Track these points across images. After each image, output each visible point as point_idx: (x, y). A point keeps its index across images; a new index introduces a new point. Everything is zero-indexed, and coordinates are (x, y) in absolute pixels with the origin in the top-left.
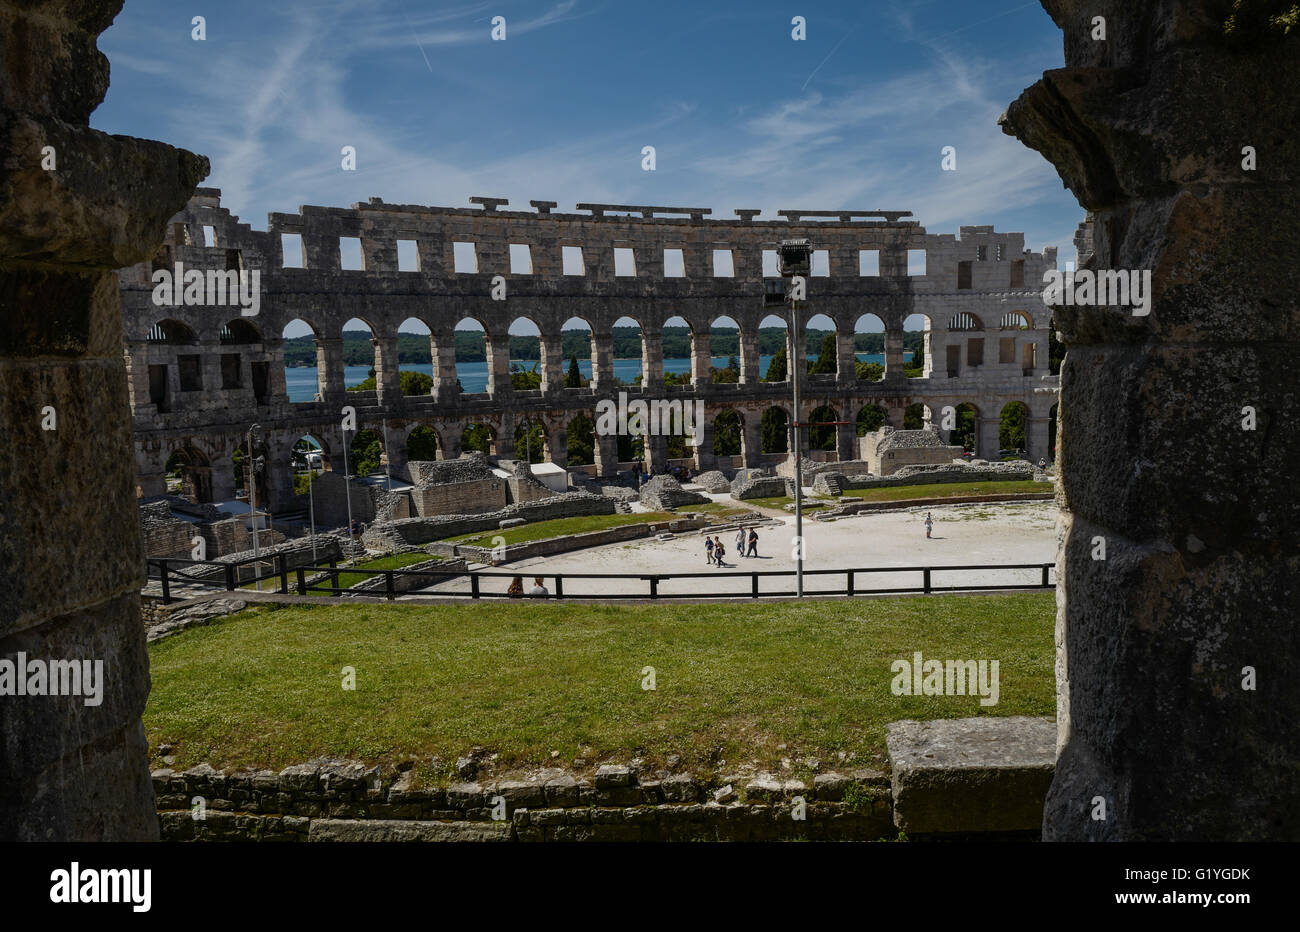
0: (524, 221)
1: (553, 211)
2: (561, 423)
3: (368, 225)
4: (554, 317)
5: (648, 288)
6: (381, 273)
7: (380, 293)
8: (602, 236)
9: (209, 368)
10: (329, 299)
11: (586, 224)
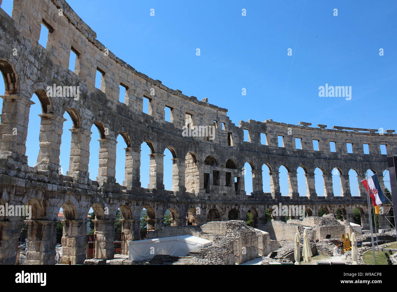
0: (317, 131)
1: (326, 128)
2: (333, 210)
3: (269, 129)
4: (329, 167)
5: (359, 158)
6: (273, 147)
7: (273, 154)
8: (342, 138)
9: (222, 177)
10: (258, 155)
11: (337, 133)
